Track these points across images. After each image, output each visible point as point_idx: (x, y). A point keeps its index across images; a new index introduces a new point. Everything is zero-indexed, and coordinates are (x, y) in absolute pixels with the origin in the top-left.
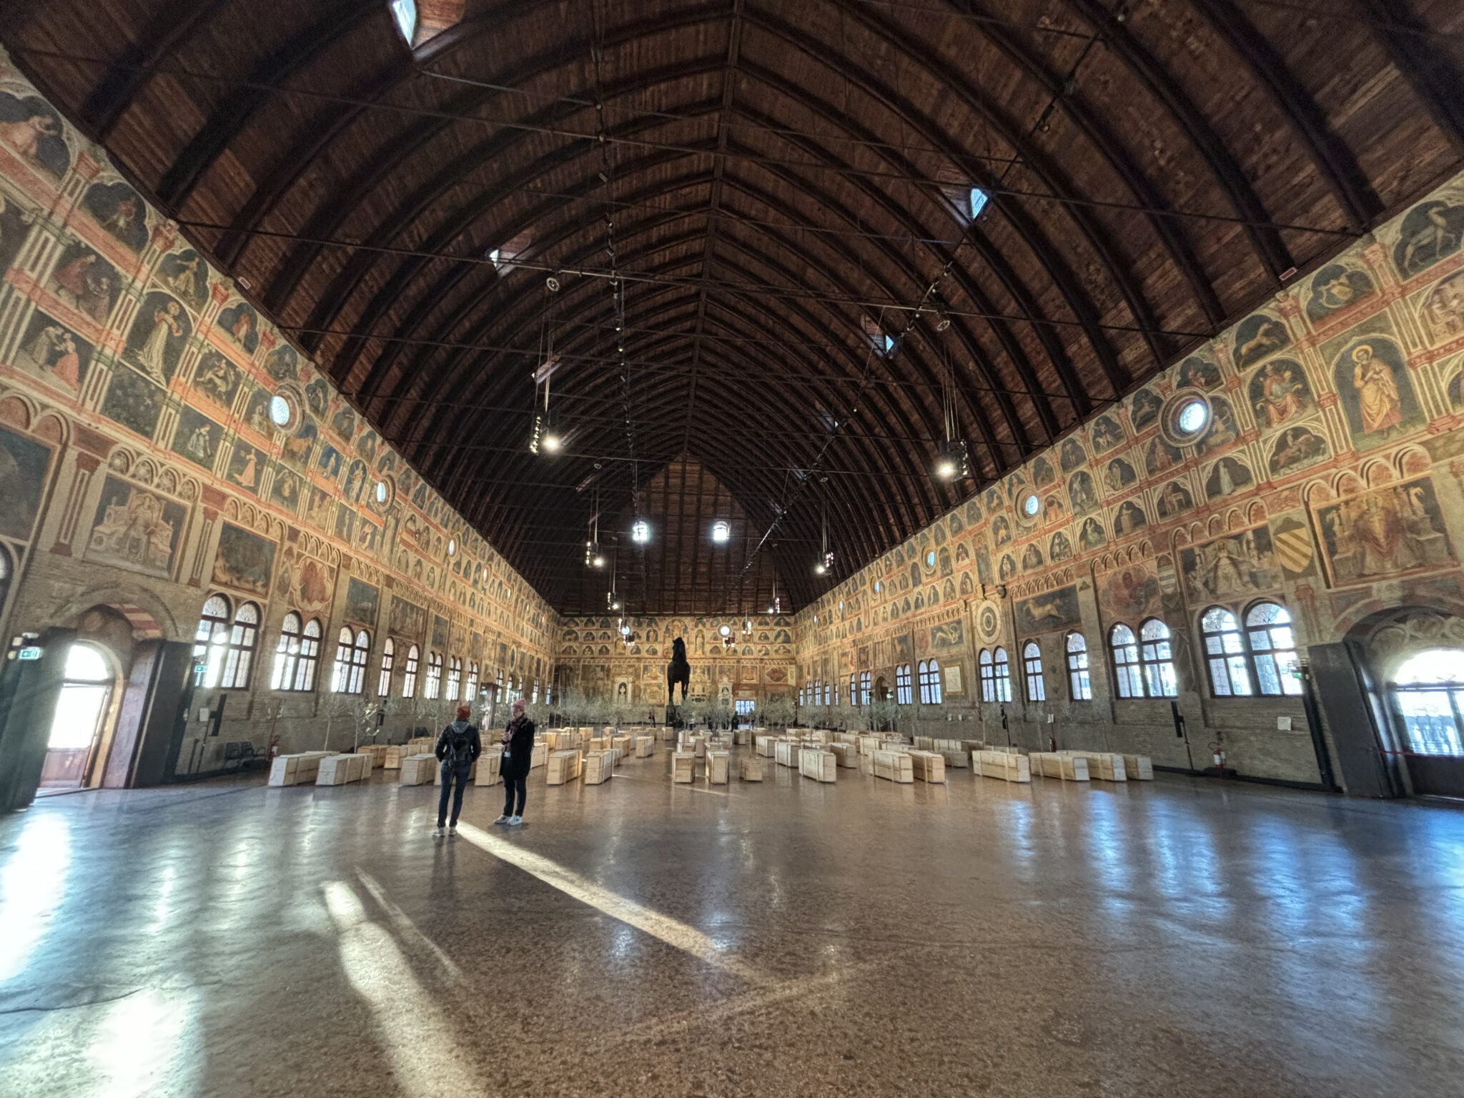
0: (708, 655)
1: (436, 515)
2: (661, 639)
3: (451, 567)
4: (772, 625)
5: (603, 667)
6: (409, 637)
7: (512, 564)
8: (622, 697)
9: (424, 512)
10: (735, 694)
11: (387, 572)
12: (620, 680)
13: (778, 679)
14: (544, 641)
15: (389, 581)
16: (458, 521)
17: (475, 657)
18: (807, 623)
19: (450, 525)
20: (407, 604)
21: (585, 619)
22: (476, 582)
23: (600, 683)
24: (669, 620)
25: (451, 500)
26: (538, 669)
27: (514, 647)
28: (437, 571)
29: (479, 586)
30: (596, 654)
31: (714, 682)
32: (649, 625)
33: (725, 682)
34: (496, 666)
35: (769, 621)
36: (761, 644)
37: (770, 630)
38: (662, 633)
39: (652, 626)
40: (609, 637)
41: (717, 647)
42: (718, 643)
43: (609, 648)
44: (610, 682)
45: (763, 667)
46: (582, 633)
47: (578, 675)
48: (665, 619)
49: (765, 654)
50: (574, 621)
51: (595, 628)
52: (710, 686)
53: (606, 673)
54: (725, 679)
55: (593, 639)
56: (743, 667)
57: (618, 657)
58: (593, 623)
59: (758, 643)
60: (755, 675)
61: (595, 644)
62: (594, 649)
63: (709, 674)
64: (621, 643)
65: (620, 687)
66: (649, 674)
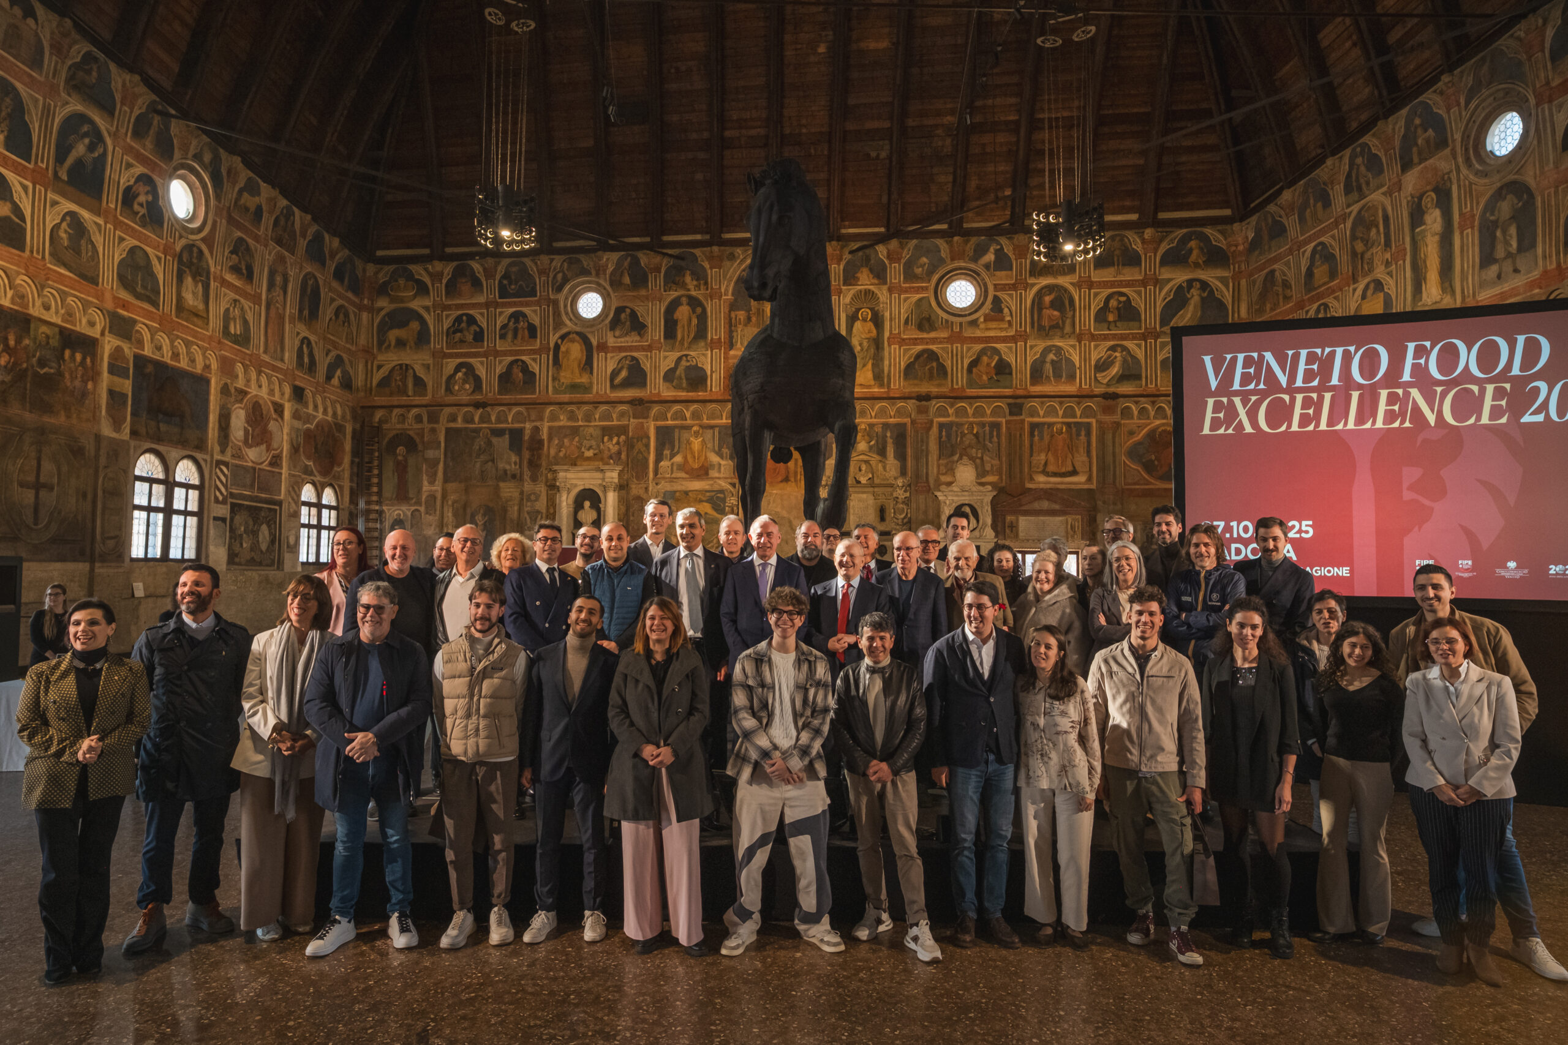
0: (898, 384)
4: (1150, 262)
12: (578, 479)
21: (447, 270)
30: (491, 390)
32: (673, 280)
33: (966, 484)
35: (1138, 246)
36: (1106, 338)
37: (1144, 283)
38: (724, 309)
39: (684, 286)
40: (532, 331)
41: (932, 356)
42: (934, 341)
43: (535, 368)
44: (541, 489)
45: (1118, 425)
46: (439, 319)
47: (434, 463)
48: (732, 257)
49: (1123, 378)
50: (410, 277)
51: (481, 299)
52: (907, 502)
53: (526, 454)
54: (966, 473)
55: (479, 337)
56: (1034, 426)
57: (566, 397)
58: (476, 284)
59: (1093, 338)
60: (1081, 459)
61: (485, 355)
62: (482, 372)
63: (901, 456)
64: (575, 350)
65: (578, 505)
66: (678, 459)
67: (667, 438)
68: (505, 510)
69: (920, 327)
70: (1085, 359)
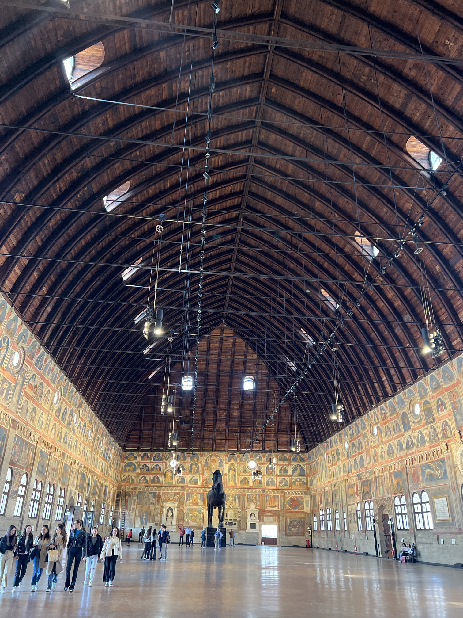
0: (239, 485)
1: (48, 374)
2: (201, 471)
3: (54, 413)
4: (290, 460)
5: (154, 494)
6: (22, 468)
7: (94, 409)
8: (169, 519)
9: (41, 371)
10: (260, 519)
11: (14, 417)
12: (168, 505)
13: (296, 506)
14: (111, 471)
15: (14, 424)
16: (62, 378)
17: (63, 484)
18: (319, 459)
19: (57, 380)
20: (24, 440)
21: (142, 454)
22: (69, 424)
23: (152, 507)
24: (207, 455)
25: (59, 362)
26: (105, 494)
27: (90, 476)
28: (45, 415)
29: (71, 427)
30: (150, 482)
31: (243, 509)
32: (192, 459)
33: (253, 509)
34: (77, 491)
35: (287, 457)
36: (281, 476)
37: (288, 465)
38: (202, 466)
39: (194, 460)
40: (160, 469)
41: (246, 479)
42: (246, 475)
43: (160, 478)
44: (160, 507)
45: (284, 496)
46: (139, 465)
47: (135, 500)
48: (205, 455)
49: (285, 485)
50: (133, 455)
51: (149, 461)
52: (240, 512)
53: (157, 499)
54: (253, 506)
55: (148, 470)
56: (267, 496)
57: (167, 485)
58: (148, 457)
59: (279, 476)
60: (277, 503)
61: (149, 474)
62: (148, 478)
63: (239, 502)
64: (170, 474)
65: (168, 511)
66: (191, 501)
67: (188, 495)
68: (151, 512)
69: (244, 472)
70: (277, 481)
